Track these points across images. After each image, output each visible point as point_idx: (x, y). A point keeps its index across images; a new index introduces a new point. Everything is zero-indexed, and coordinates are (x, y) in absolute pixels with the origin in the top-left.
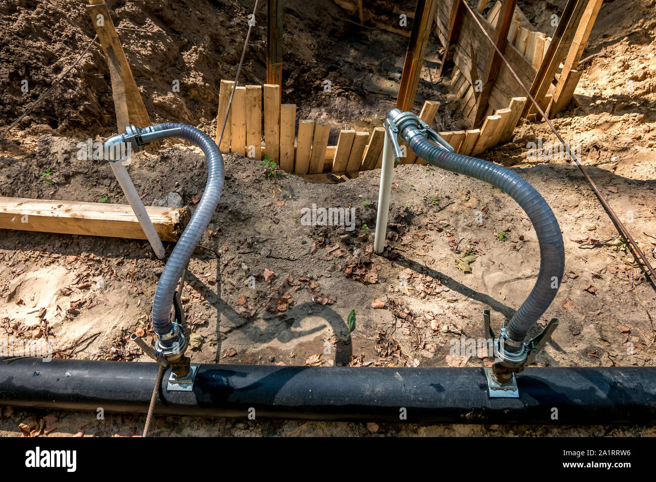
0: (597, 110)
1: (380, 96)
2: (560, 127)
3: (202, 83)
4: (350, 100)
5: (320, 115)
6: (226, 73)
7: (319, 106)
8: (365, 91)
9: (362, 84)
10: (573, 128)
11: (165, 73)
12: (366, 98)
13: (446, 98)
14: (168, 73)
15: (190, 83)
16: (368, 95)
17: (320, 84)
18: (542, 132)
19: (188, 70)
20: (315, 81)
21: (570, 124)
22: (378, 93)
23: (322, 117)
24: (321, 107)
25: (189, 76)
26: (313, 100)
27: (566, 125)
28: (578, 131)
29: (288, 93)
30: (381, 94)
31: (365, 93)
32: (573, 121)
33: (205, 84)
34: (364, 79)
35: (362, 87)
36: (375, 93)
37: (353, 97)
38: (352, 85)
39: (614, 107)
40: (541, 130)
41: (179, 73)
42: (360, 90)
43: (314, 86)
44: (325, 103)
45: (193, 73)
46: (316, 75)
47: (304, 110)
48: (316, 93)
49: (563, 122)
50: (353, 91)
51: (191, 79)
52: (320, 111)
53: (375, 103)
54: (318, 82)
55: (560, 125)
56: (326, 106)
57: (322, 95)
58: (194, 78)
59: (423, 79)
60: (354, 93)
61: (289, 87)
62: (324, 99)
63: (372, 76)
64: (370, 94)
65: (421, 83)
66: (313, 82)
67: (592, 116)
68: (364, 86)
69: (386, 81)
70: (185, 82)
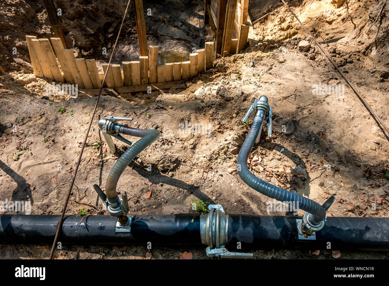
0: (257, 49)
1: (167, 37)
2: (237, 59)
3: (50, 33)
4: (149, 40)
5: (129, 50)
6: (68, 26)
7: (129, 44)
8: (158, 34)
9: (157, 30)
10: (243, 60)
11: (25, 27)
12: (158, 39)
13: (206, 38)
14: (27, 27)
15: (42, 32)
16: (160, 36)
17: (131, 30)
18: (228, 62)
19: (41, 25)
20: (128, 29)
21: (243, 57)
22: (166, 36)
23: (130, 51)
24: (131, 45)
25: (41, 28)
26: (126, 40)
27: (241, 58)
28: (245, 62)
29: (109, 37)
30: (167, 36)
31: (158, 36)
32: (245, 56)
33: (52, 33)
34: (158, 26)
35: (156, 32)
36: (164, 36)
37: (151, 38)
38: (150, 30)
39: (265, 48)
40: (228, 61)
41: (35, 27)
42: (155, 34)
43: (127, 32)
44: (133, 42)
45: (44, 27)
46: (129, 25)
47: (120, 47)
48: (129, 36)
49: (239, 56)
50: (150, 34)
51: (43, 30)
52: (130, 47)
53: (164, 41)
54: (130, 29)
55: (237, 58)
56: (134, 44)
57: (132, 37)
58: (45, 29)
59: (195, 26)
60: (151, 36)
61: (111, 33)
62: (133, 40)
63: (164, 25)
64: (161, 36)
65: (194, 29)
66: (127, 29)
67: (253, 53)
68: (158, 31)
69: (172, 28)
70: (38, 32)
